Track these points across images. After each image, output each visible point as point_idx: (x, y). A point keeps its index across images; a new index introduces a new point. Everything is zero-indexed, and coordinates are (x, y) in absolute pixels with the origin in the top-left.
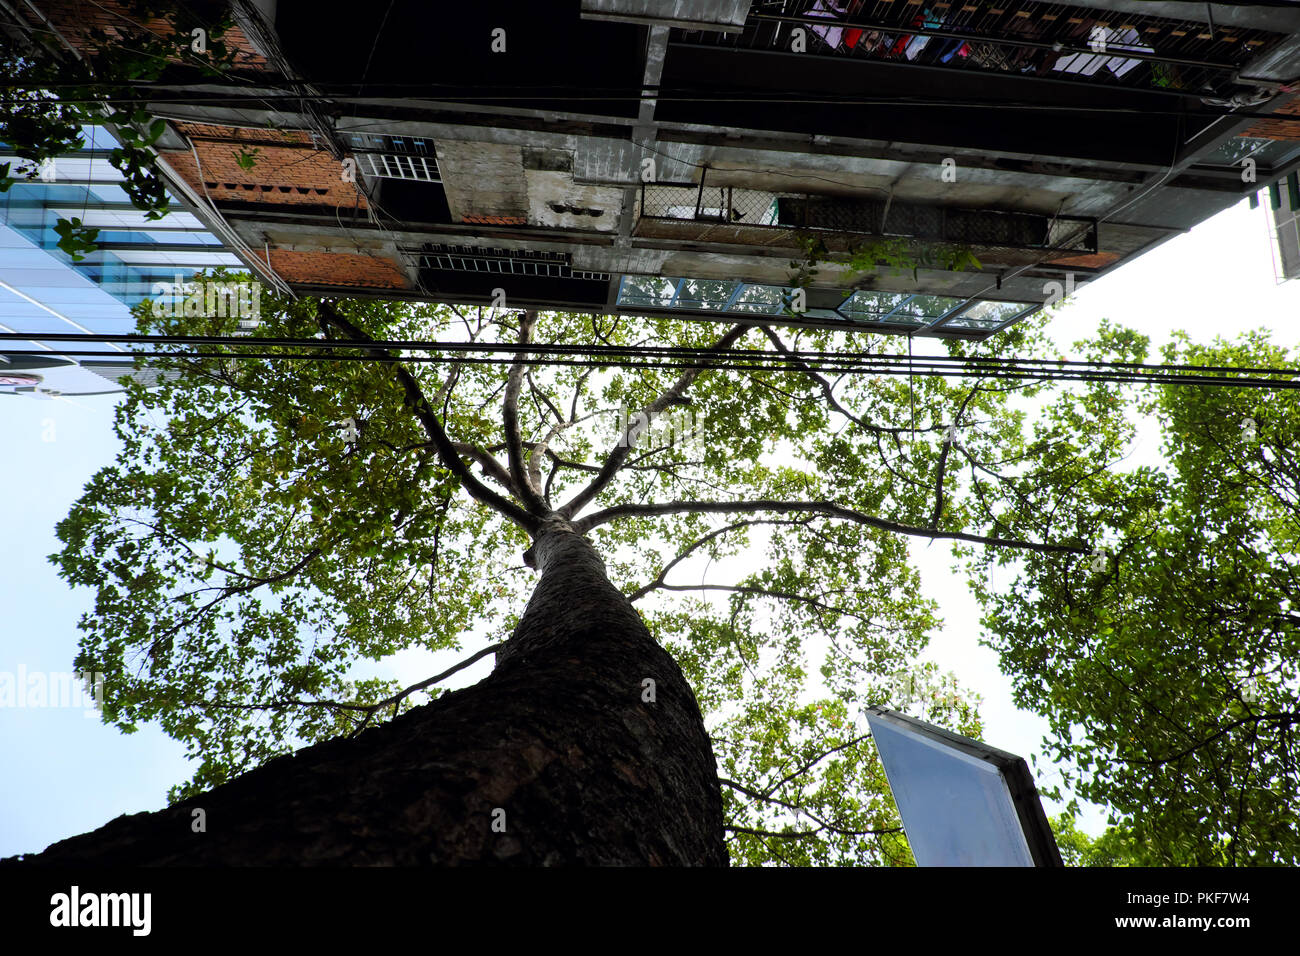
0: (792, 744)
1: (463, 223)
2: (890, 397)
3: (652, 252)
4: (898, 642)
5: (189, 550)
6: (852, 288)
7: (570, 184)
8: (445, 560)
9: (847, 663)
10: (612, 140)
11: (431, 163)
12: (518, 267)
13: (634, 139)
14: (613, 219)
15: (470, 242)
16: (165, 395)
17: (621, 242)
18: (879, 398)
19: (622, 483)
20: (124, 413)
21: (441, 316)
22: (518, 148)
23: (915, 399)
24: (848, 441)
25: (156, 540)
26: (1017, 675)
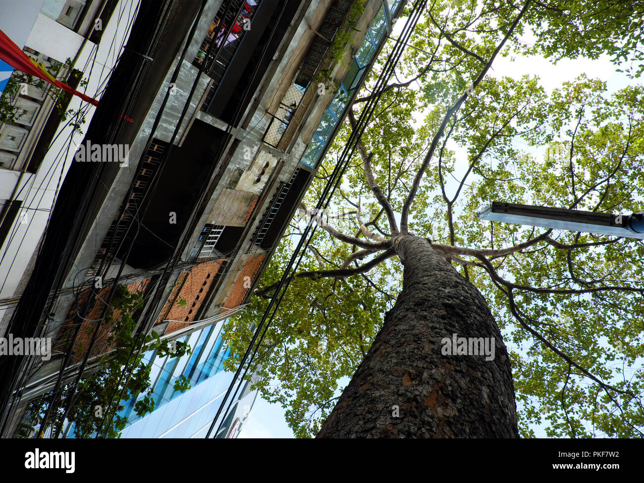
0: (559, 175)
1: (247, 223)
2: (415, 55)
3: (296, 146)
4: (536, 102)
5: (336, 399)
6: (352, 59)
7: (249, 172)
8: (394, 292)
9: (533, 132)
10: (238, 149)
11: (215, 227)
12: (277, 206)
13: (241, 139)
14: (273, 158)
15: (256, 223)
16: (266, 375)
17: (285, 158)
18: (413, 59)
19: (397, 197)
20: (266, 396)
21: (286, 242)
22: (224, 189)
23: (423, 42)
24: (427, 83)
25: (325, 409)
26: (580, 52)
